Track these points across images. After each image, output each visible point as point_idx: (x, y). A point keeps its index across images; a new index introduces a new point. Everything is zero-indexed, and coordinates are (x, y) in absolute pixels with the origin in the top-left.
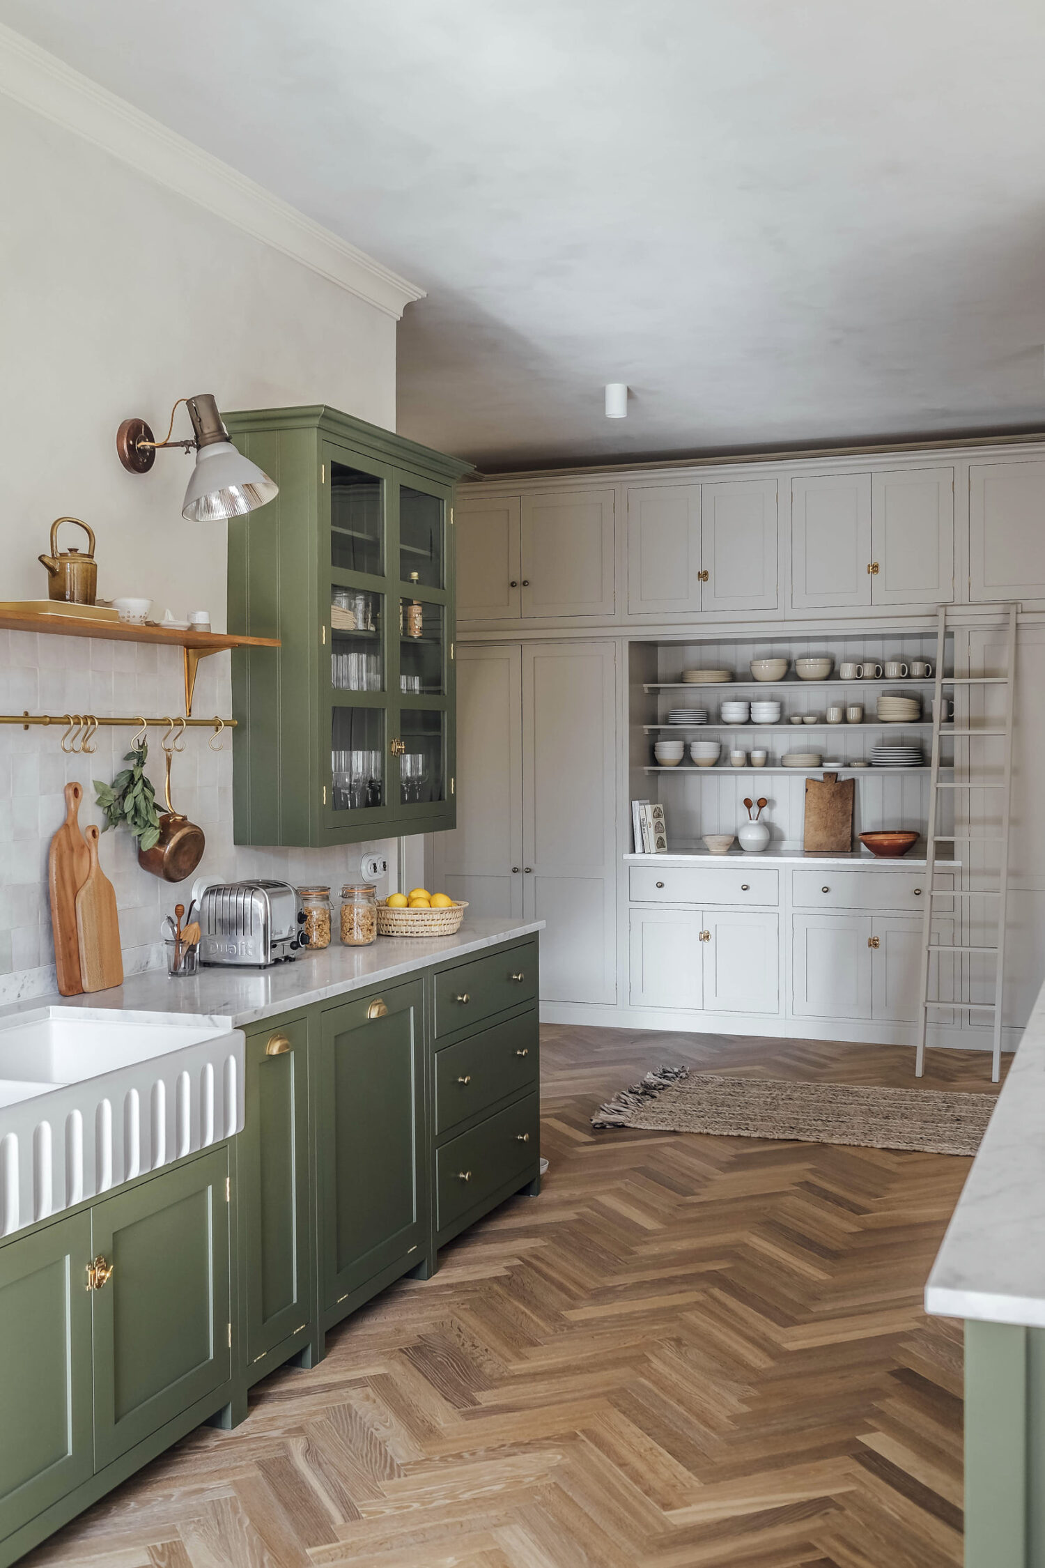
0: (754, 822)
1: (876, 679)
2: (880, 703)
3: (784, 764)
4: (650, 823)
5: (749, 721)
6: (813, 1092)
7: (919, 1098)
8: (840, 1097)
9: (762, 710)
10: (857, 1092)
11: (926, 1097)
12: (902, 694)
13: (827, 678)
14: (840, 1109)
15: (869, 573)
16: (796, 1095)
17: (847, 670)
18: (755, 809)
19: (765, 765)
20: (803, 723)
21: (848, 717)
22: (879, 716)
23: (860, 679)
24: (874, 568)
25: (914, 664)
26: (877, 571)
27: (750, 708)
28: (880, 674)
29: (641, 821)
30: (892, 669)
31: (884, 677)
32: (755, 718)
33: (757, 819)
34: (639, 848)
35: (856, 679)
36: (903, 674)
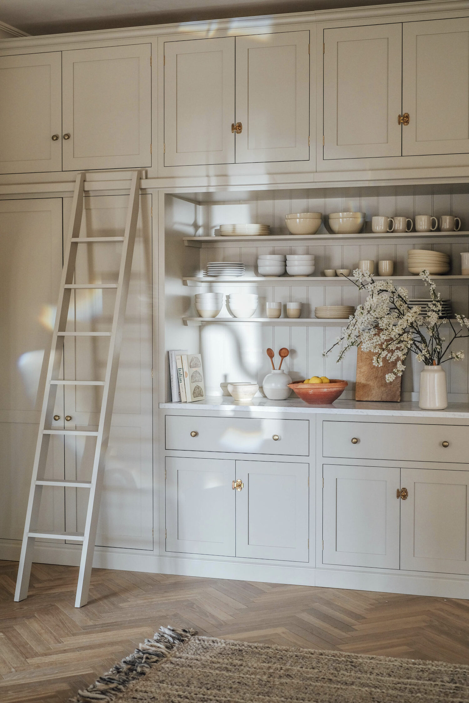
0: (278, 371)
1: (407, 232)
2: (410, 256)
3: (318, 315)
4: (186, 373)
5: (285, 274)
6: (314, 664)
7: (426, 674)
8: (342, 672)
9: (296, 263)
10: (361, 664)
11: (433, 673)
12: (431, 247)
13: (361, 231)
14: (340, 692)
15: (399, 123)
16: (296, 668)
17: (379, 223)
18: (277, 358)
19: (299, 317)
20: (336, 275)
21: (380, 270)
22: (410, 269)
23: (392, 232)
24: (404, 119)
25: (444, 217)
26: (407, 122)
27: (285, 261)
28: (411, 226)
29: (178, 370)
30: (423, 223)
31: (414, 230)
32: (290, 270)
33: (280, 369)
34: (175, 397)
35: (388, 232)
36: (433, 227)
